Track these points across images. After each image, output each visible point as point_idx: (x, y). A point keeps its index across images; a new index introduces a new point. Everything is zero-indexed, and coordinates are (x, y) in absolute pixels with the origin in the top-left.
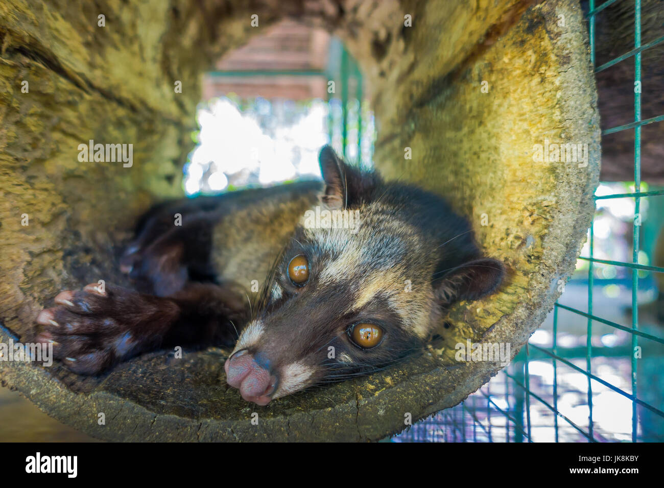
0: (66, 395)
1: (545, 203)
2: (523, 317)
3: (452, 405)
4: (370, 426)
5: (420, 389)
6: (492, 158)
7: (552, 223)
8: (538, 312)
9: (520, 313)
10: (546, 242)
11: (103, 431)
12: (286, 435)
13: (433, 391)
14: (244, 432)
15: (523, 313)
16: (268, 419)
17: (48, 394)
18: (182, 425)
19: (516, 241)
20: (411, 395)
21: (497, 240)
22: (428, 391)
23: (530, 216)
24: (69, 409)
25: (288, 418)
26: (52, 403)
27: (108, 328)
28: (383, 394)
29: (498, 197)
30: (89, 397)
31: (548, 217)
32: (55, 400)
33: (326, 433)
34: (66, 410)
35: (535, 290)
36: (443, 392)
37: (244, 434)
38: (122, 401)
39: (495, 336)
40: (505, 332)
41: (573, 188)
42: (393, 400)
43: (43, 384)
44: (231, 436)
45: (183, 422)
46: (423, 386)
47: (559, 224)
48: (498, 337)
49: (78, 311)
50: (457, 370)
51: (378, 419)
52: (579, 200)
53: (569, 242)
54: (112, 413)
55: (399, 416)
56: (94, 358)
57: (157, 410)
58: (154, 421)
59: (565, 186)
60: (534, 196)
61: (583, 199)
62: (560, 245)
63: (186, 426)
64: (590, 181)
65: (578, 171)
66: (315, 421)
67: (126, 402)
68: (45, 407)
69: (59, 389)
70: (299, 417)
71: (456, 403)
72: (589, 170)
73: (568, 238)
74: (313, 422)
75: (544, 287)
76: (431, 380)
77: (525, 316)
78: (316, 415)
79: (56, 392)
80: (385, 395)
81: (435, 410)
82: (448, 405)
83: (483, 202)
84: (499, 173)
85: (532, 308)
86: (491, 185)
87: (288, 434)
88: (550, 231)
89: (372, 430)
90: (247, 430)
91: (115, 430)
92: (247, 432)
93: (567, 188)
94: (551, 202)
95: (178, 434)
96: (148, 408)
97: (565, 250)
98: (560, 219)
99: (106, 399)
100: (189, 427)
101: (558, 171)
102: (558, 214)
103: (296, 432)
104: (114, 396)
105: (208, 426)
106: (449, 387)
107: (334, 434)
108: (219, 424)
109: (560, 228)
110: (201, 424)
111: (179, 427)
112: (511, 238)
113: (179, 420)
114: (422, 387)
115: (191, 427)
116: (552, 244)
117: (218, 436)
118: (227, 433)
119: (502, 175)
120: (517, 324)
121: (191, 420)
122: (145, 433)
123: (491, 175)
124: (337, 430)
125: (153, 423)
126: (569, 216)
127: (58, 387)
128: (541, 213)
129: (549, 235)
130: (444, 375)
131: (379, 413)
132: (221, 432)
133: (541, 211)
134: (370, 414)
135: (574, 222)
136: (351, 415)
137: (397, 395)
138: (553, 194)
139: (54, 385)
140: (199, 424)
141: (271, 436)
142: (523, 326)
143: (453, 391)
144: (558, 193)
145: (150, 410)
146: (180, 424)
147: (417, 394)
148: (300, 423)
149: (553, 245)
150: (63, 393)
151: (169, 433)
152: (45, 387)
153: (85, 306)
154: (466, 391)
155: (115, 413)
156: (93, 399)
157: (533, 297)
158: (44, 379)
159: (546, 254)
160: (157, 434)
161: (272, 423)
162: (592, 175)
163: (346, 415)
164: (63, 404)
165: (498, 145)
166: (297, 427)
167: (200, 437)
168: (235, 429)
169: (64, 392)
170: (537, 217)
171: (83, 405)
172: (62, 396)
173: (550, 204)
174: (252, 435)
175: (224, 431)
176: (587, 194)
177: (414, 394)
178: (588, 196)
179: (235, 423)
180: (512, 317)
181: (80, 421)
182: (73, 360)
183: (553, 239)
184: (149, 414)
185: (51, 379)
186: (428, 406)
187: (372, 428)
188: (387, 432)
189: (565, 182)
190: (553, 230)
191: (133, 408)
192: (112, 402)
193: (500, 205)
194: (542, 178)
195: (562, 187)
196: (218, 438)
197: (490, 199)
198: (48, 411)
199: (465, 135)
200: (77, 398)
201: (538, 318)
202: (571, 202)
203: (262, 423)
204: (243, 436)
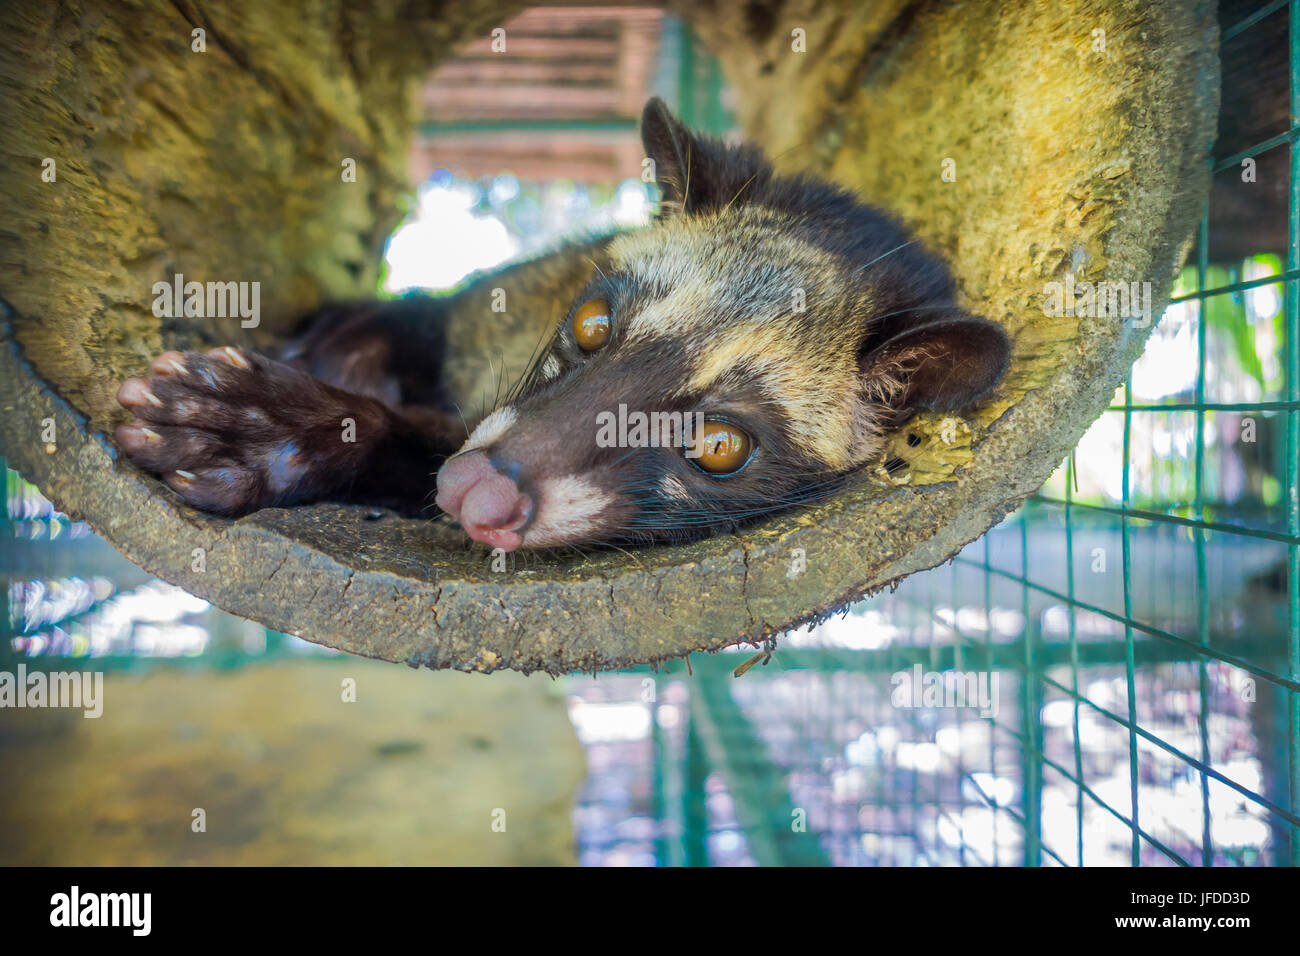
0: (178, 529)
1: (1110, 174)
2: (1069, 393)
3: (931, 564)
4: (771, 601)
5: (868, 529)
6: (996, 137)
7: (1124, 207)
8: (1098, 385)
9: (1063, 384)
10: (1113, 244)
11: (250, 602)
12: (607, 614)
13: (894, 535)
14: (525, 606)
15: (1068, 385)
16: (571, 584)
17: (143, 526)
18: (404, 592)
19: (1051, 260)
20: (850, 540)
21: (1013, 273)
22: (883, 534)
23: (1079, 208)
24: (185, 557)
25: (610, 582)
26: (151, 544)
27: (255, 425)
28: (796, 539)
29: (1010, 204)
30: (224, 534)
31: (1116, 196)
32: (157, 540)
33: (685, 612)
34: (178, 558)
35: (1093, 338)
36: (914, 536)
37: (525, 609)
38: (286, 542)
39: (1015, 429)
40: (1033, 422)
41: (1164, 139)
42: (815, 551)
43: (134, 507)
44: (500, 613)
45: (406, 585)
46: (873, 525)
47: (1138, 208)
48: (1019, 431)
49: (196, 384)
50: (941, 493)
51: (786, 586)
52: (1176, 162)
53: (1157, 245)
54: (268, 566)
55: (827, 581)
56: (229, 477)
57: (355, 564)
58: (350, 582)
59: (1151, 134)
60: (1085, 169)
61: (1185, 163)
62: (1141, 250)
63: (412, 595)
64: (1200, 127)
65: (1175, 104)
66: (662, 589)
67: (293, 544)
68: (138, 553)
69: (166, 516)
70: (632, 581)
71: (939, 561)
72: (1198, 105)
73: (1156, 237)
74: (658, 590)
75: (1109, 332)
76: (889, 512)
77: (1073, 391)
78: (664, 576)
79: (160, 523)
80: (799, 540)
81: (897, 574)
82: (922, 566)
83: (979, 224)
84: (1013, 159)
85: (1087, 376)
86: (996, 186)
87: (611, 613)
88: (1120, 222)
89: (775, 608)
90: (530, 603)
91: (274, 599)
92: (530, 606)
93: (1153, 138)
94: (1122, 167)
95: (397, 610)
96: (336, 559)
97: (1150, 261)
98: (1140, 199)
99: (255, 538)
100: (417, 596)
101: (1135, 105)
102: (1136, 188)
103: (627, 610)
104: (272, 533)
105: (454, 595)
106: (925, 526)
107: (700, 616)
108: (476, 590)
109: (1140, 217)
110: (441, 591)
111: (397, 595)
112: (1041, 257)
113: (398, 581)
114: (871, 527)
115: (421, 596)
116: (1125, 247)
117: (474, 613)
118: (491, 608)
119: (1019, 160)
120: (1057, 408)
121: (420, 582)
122: (331, 607)
123: (996, 168)
124: (706, 606)
125: (347, 587)
126: (1157, 193)
127: (163, 514)
128: (1103, 194)
129: (1119, 230)
130: (914, 502)
131: (788, 575)
132: (480, 605)
133: (1101, 189)
134: (771, 576)
135: (1167, 206)
136: (732, 577)
137: (824, 540)
138: (1125, 152)
139: (156, 508)
140: (438, 590)
141: (577, 616)
142: (1070, 412)
143: (933, 537)
144: (1135, 147)
145: (342, 562)
146: (400, 591)
147: (861, 540)
148: (633, 592)
149: (1128, 251)
150: (174, 526)
151: (379, 607)
152: (138, 513)
153: (210, 378)
154: (959, 538)
155: (273, 567)
156: (231, 537)
157: (1087, 352)
158: (136, 498)
159: (1113, 268)
160: (356, 607)
161: (579, 591)
162: (1203, 114)
163: (723, 578)
164: (172, 547)
165: (1009, 106)
166: (629, 599)
167: (438, 615)
168: (507, 600)
169: (175, 523)
170: (1094, 204)
171: (212, 549)
172: (170, 530)
173: (1120, 172)
174: (540, 613)
175: (487, 603)
176: (1192, 153)
177: (855, 539)
178: (1196, 156)
179: (508, 588)
180: (1047, 394)
181: (206, 581)
182: (189, 475)
183: (1127, 238)
184: (340, 569)
185: (149, 498)
186: (883, 563)
187: (776, 603)
188: (805, 613)
189: (1149, 125)
190: (1127, 219)
191: (310, 556)
192: (267, 544)
193: (1016, 216)
194: (1103, 130)
195: (1144, 136)
196: (474, 617)
197: (995, 214)
198: (144, 560)
199: (939, 114)
200: (201, 535)
201: (1099, 397)
202: (1160, 165)
203: (559, 591)
204: (522, 614)
